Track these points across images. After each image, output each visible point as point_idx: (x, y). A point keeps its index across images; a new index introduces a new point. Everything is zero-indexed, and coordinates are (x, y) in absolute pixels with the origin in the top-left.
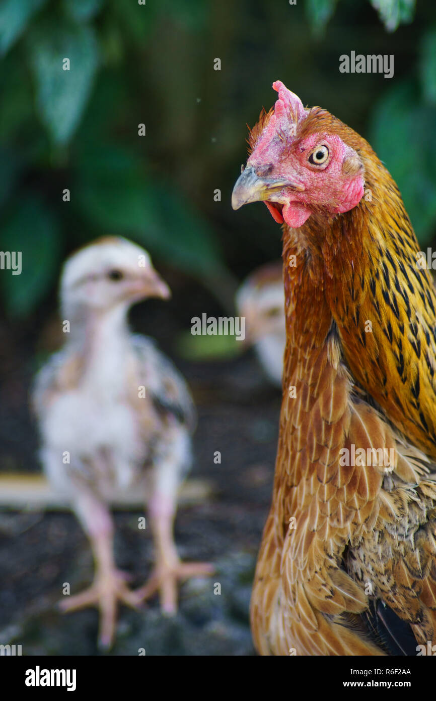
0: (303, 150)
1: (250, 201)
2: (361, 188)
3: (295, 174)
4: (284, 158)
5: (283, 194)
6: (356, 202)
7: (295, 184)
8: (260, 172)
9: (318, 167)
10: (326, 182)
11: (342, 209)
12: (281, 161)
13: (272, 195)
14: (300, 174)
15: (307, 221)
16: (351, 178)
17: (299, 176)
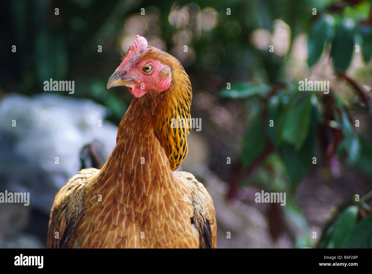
0: (140, 67)
1: (115, 86)
2: (169, 83)
3: (137, 75)
4: (131, 69)
5: (131, 84)
6: (167, 88)
7: (136, 80)
8: (120, 74)
9: (146, 73)
10: (151, 80)
11: (160, 91)
12: (130, 70)
13: (126, 84)
14: (139, 76)
15: (145, 95)
16: (163, 79)
17: (138, 77)
